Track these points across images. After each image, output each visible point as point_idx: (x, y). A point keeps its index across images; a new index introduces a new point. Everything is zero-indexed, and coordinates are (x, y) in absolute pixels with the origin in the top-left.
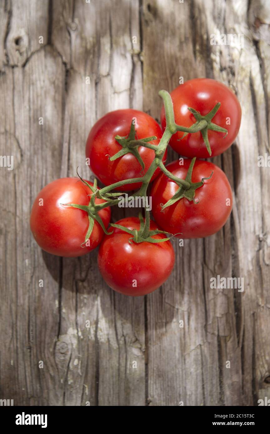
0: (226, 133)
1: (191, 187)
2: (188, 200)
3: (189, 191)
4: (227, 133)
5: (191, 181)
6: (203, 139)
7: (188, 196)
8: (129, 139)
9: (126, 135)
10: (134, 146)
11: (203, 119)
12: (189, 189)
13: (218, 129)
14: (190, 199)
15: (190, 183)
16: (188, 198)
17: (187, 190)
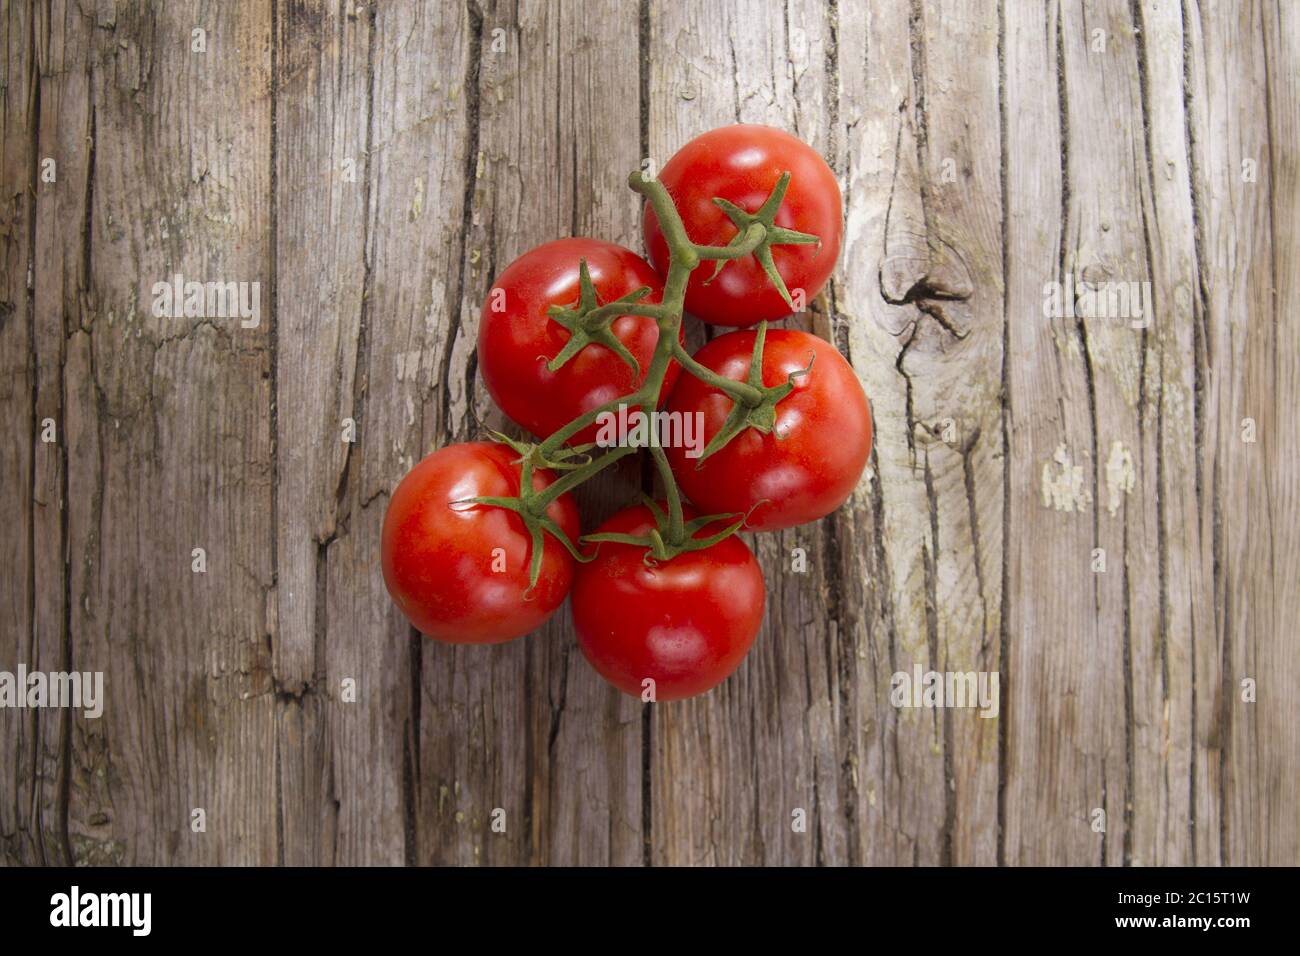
0: (816, 246)
1: (763, 400)
2: (760, 433)
3: (759, 411)
4: (820, 244)
5: (760, 384)
6: (763, 270)
7: (760, 423)
8: (582, 308)
9: (573, 301)
10: (599, 323)
11: (752, 222)
12: (758, 407)
13: (794, 239)
14: (764, 429)
15: (759, 389)
16: (759, 427)
17: (754, 409)
